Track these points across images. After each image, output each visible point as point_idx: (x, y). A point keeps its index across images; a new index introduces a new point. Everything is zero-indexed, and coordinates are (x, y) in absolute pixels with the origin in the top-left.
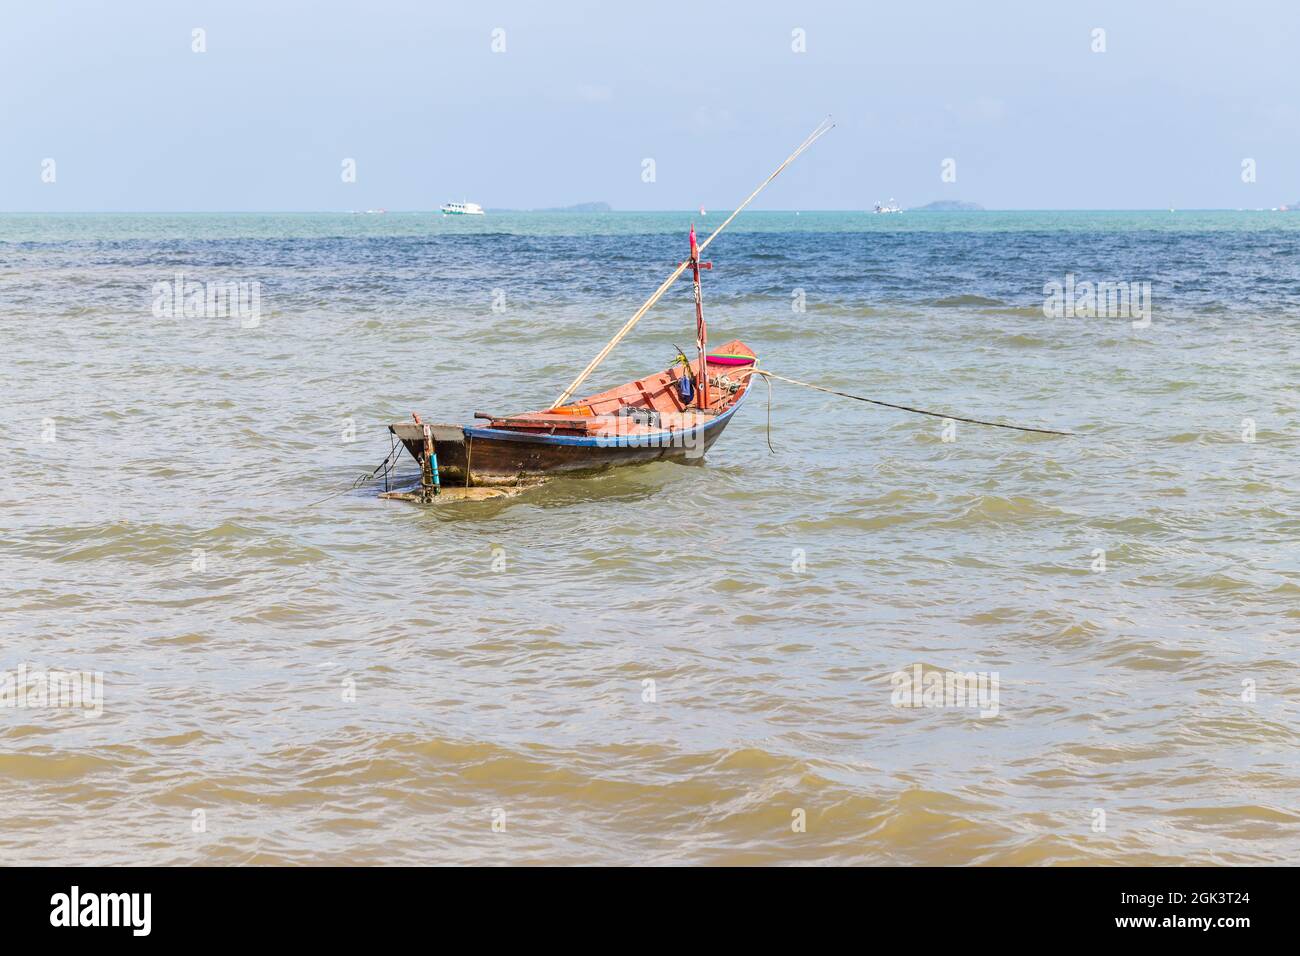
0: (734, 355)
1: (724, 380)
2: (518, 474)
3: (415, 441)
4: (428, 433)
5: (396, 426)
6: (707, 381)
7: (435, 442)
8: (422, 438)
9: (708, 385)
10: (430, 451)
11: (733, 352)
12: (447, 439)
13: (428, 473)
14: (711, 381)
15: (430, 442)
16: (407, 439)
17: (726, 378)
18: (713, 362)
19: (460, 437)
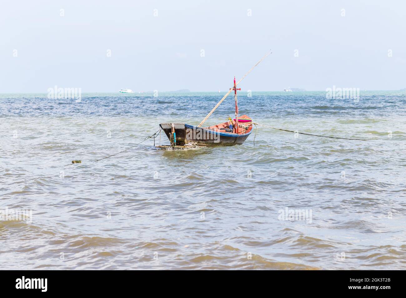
0: (245, 119)
1: (243, 126)
2: (197, 142)
3: (168, 129)
4: (173, 126)
5: (162, 124)
6: (238, 126)
7: (175, 129)
8: (171, 128)
9: (238, 127)
10: (173, 132)
11: (244, 118)
12: (179, 128)
13: (173, 139)
14: (239, 126)
15: (173, 129)
16: (165, 128)
17: (245, 125)
18: (240, 121)
19: (183, 127)
